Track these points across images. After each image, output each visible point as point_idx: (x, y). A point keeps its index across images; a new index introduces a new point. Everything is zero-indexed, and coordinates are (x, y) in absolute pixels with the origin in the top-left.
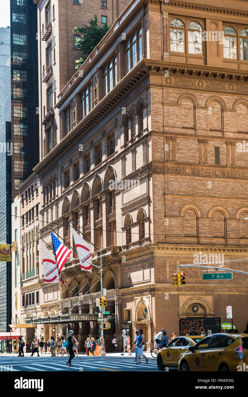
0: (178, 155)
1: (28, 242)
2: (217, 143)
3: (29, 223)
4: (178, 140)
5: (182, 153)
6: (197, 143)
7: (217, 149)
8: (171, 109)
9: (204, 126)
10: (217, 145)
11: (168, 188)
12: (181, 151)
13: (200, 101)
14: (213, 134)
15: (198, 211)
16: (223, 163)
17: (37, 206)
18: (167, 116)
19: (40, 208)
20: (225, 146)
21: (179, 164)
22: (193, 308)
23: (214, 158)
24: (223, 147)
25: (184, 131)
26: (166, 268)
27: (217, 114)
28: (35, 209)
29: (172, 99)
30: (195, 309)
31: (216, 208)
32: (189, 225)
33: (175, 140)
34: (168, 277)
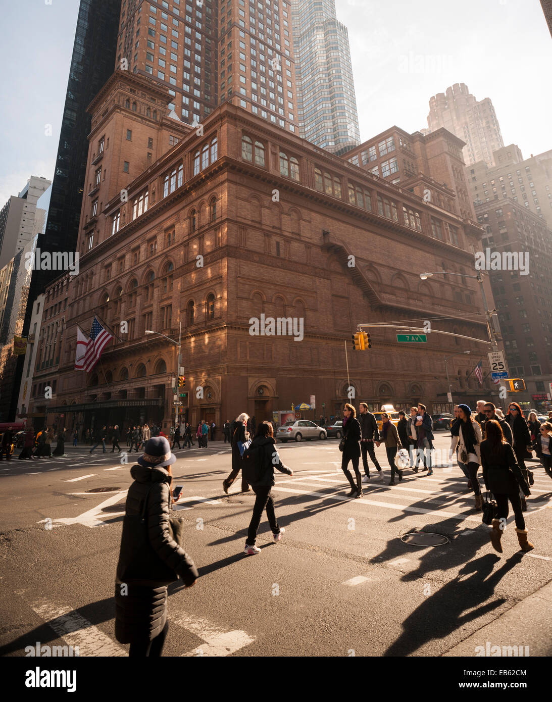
0: (248, 243)
1: (50, 334)
2: (277, 239)
3: (53, 316)
4: (249, 230)
5: (251, 242)
6: (263, 235)
7: (278, 243)
8: (243, 203)
9: (268, 223)
10: (278, 240)
11: (240, 271)
12: (250, 241)
13: (265, 202)
14: (274, 230)
15: (264, 296)
16: (282, 256)
17: (66, 299)
18: (240, 208)
19: (70, 301)
20: (283, 242)
21: (249, 251)
22: (259, 391)
23: (276, 250)
24: (282, 243)
25: (253, 224)
26: (237, 348)
27: (277, 215)
28: (63, 303)
29: (244, 195)
30: (261, 391)
31: (277, 294)
32: (256, 308)
33: (246, 230)
34: (239, 357)
